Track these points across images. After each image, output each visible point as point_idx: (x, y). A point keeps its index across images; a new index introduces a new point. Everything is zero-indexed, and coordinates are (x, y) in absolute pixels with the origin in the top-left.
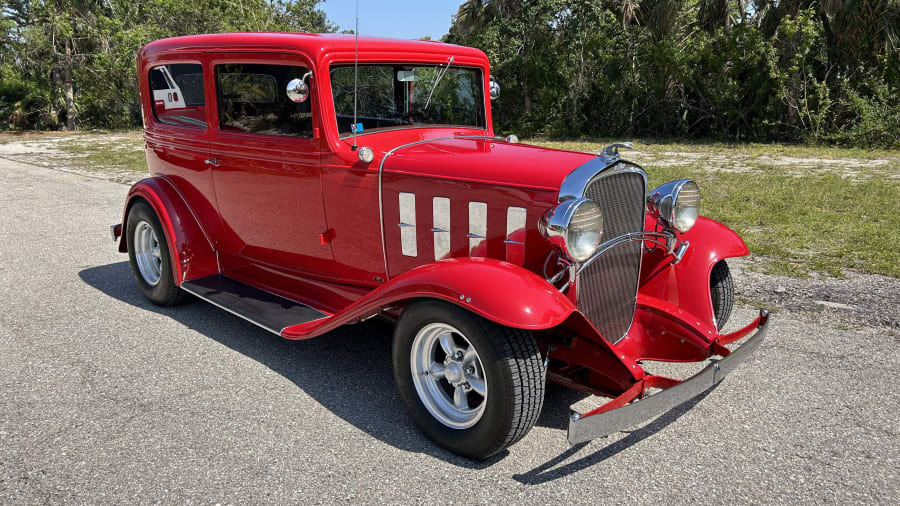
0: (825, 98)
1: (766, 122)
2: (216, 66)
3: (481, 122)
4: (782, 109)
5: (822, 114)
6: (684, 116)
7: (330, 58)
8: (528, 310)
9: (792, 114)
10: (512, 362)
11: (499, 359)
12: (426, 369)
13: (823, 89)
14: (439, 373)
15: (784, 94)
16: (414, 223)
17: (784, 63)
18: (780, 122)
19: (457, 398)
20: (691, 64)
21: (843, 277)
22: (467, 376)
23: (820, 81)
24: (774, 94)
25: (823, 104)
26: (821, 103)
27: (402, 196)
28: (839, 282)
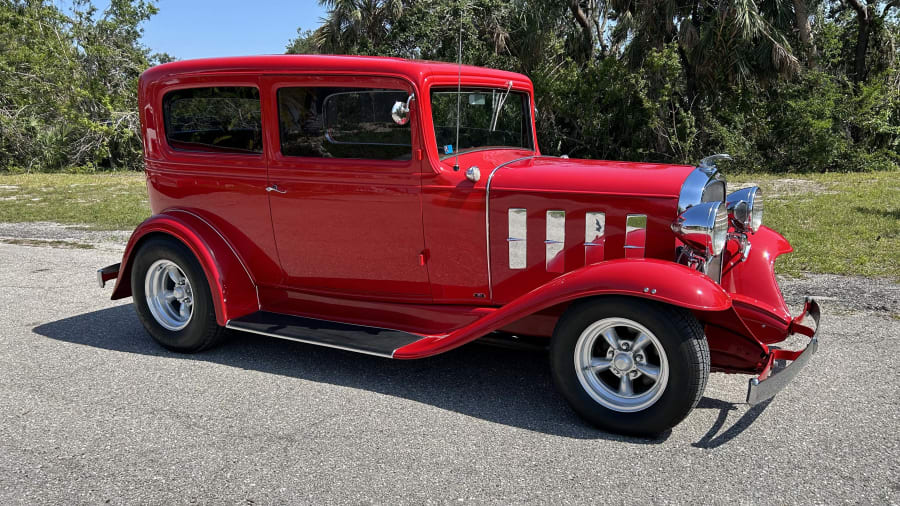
0: (691, 126)
1: (641, 150)
2: (279, 89)
3: (528, 145)
4: (652, 136)
5: (690, 142)
6: (559, 148)
7: (429, 82)
8: (699, 292)
9: (661, 143)
10: (695, 342)
11: (684, 341)
12: (586, 364)
13: (689, 119)
14: (601, 366)
15: (656, 123)
16: (525, 238)
17: (653, 94)
18: (653, 151)
19: (624, 386)
20: (565, 95)
21: (806, 279)
22: (636, 363)
23: (686, 111)
24: (646, 123)
25: (691, 132)
26: (688, 131)
27: (512, 213)
28: (803, 282)
